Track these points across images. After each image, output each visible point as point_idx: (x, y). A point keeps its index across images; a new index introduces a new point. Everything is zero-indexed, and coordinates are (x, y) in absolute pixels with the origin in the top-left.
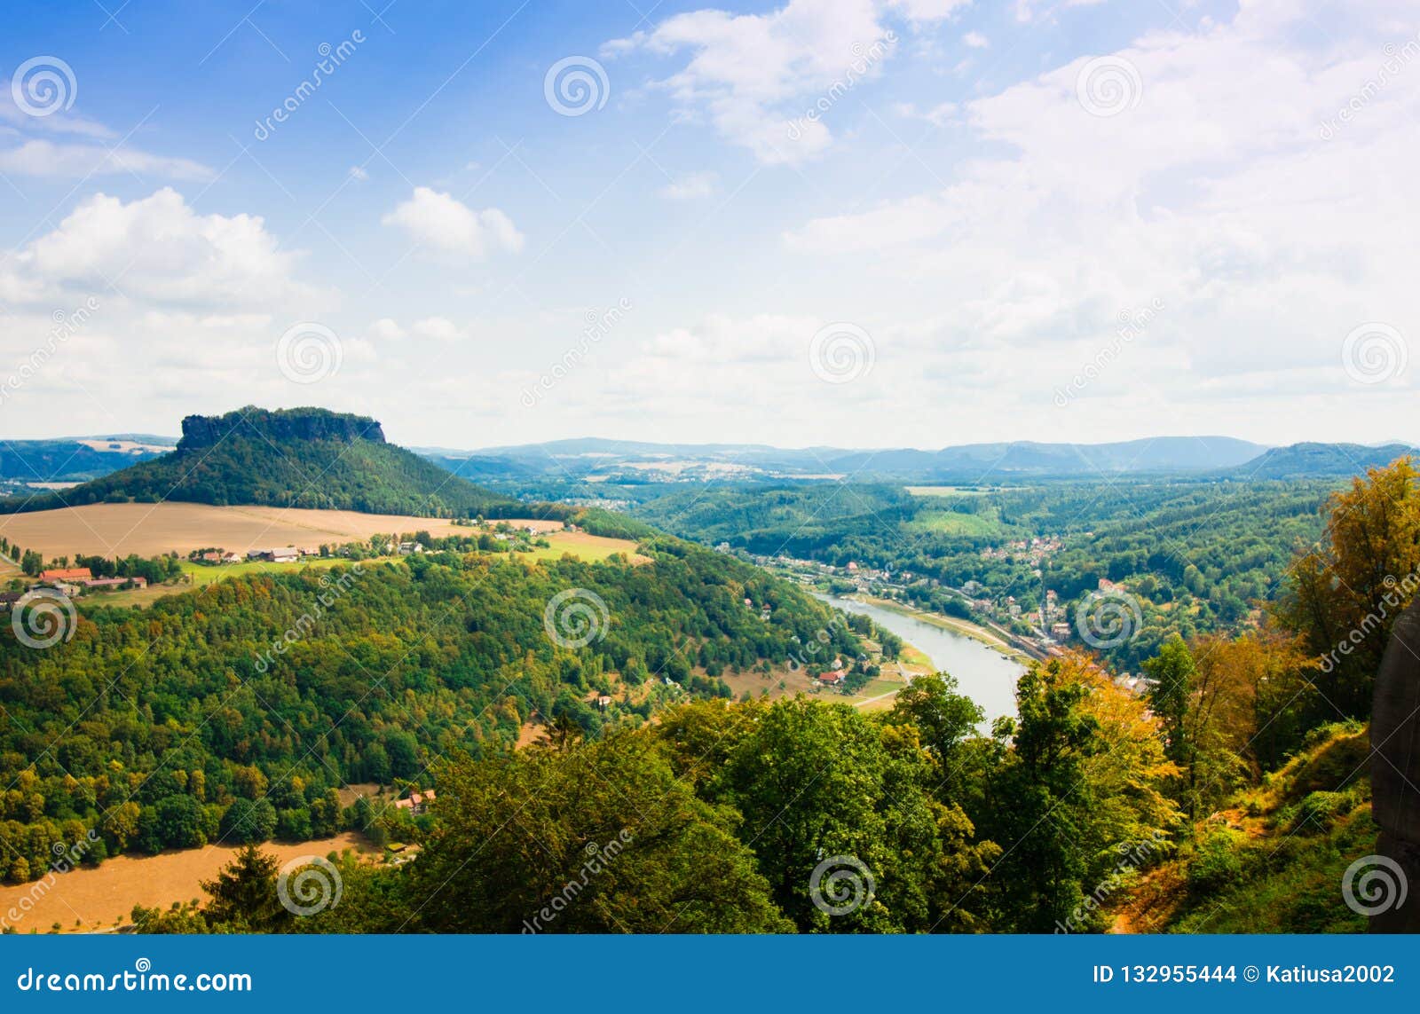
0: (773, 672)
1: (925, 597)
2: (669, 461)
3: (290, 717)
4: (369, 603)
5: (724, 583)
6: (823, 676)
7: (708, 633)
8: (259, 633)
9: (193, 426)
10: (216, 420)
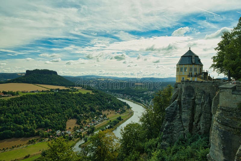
0: (110, 110)
1: (135, 99)
2: (103, 79)
3: (29, 117)
4: (46, 99)
5: (104, 97)
6: (117, 111)
7: (100, 105)
8: (27, 104)
9: (27, 71)
10: (31, 71)
